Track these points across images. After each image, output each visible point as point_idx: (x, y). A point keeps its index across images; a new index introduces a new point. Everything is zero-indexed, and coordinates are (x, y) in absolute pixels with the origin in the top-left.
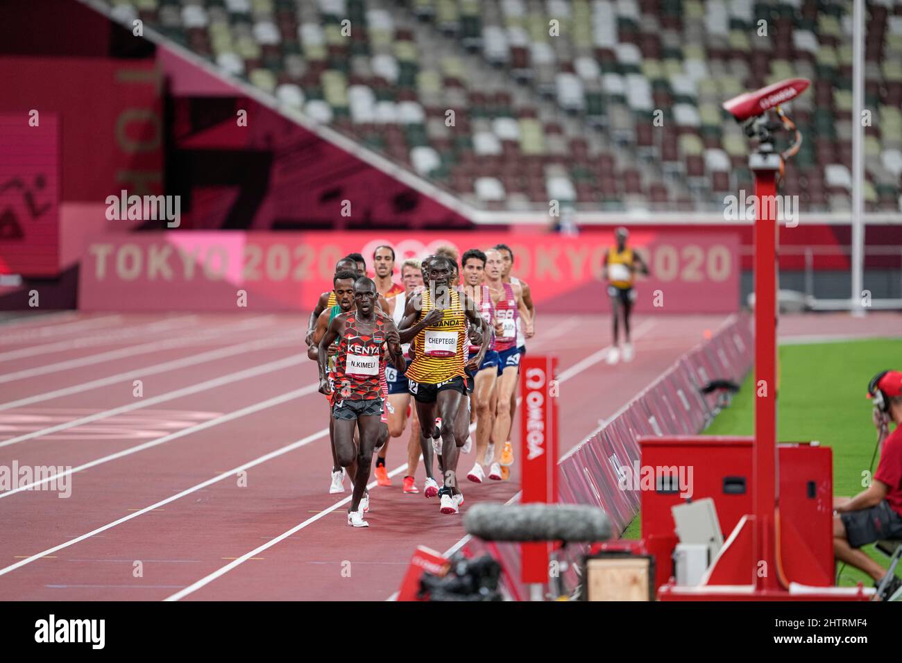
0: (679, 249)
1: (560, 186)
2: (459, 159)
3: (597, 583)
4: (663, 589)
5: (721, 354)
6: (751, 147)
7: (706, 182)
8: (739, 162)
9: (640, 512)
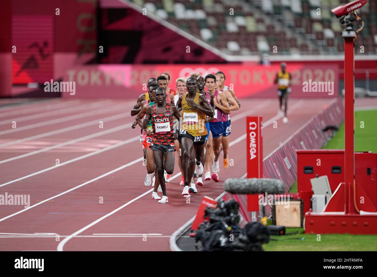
0: (313, 71)
1: (263, 45)
2: (220, 34)
3: (279, 211)
4: (307, 213)
5: (331, 115)
6: (343, 28)
7: (324, 43)
8: (338, 34)
9: (297, 181)
